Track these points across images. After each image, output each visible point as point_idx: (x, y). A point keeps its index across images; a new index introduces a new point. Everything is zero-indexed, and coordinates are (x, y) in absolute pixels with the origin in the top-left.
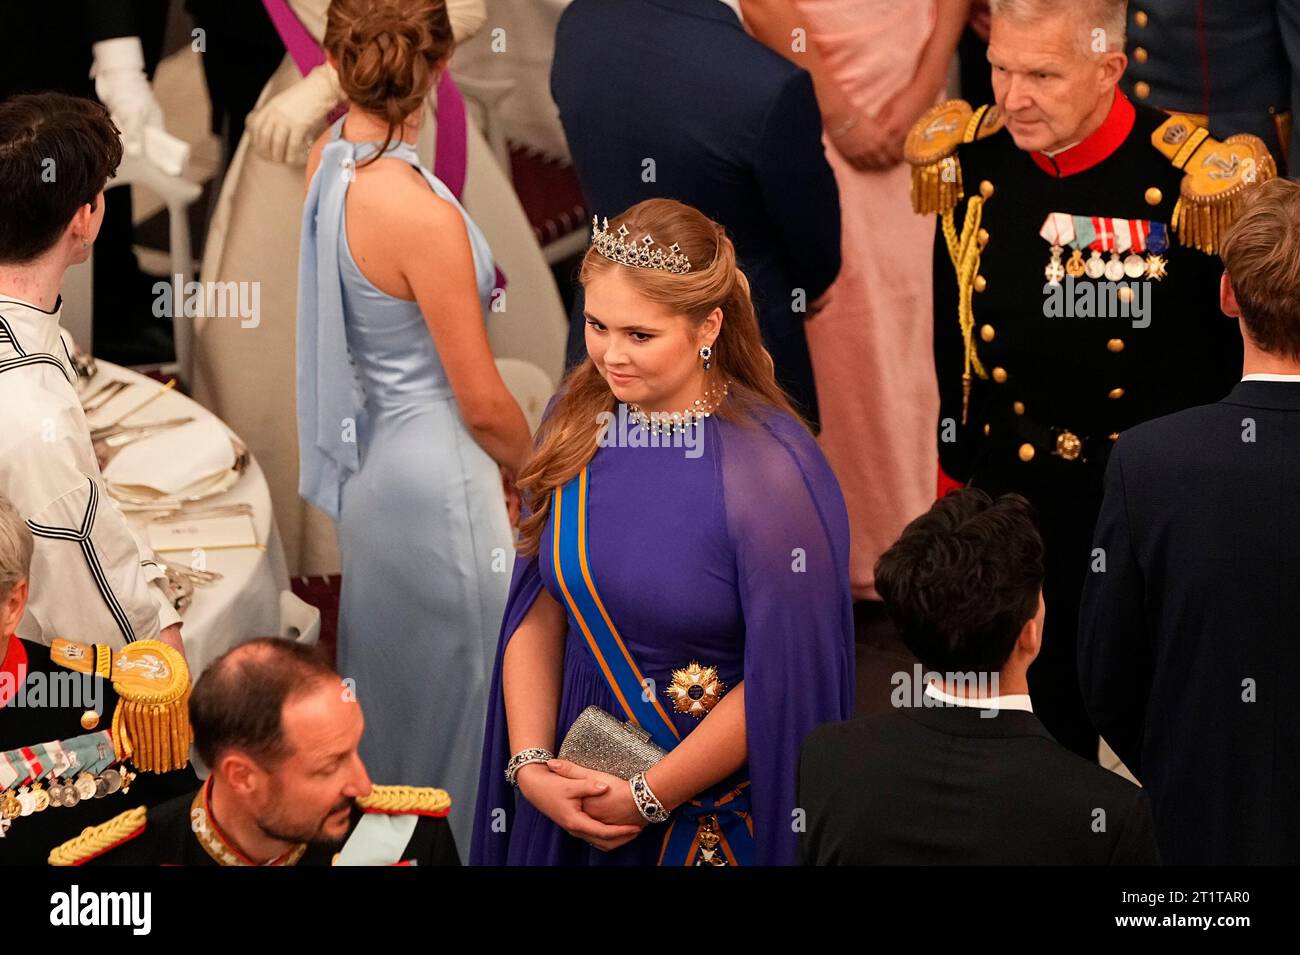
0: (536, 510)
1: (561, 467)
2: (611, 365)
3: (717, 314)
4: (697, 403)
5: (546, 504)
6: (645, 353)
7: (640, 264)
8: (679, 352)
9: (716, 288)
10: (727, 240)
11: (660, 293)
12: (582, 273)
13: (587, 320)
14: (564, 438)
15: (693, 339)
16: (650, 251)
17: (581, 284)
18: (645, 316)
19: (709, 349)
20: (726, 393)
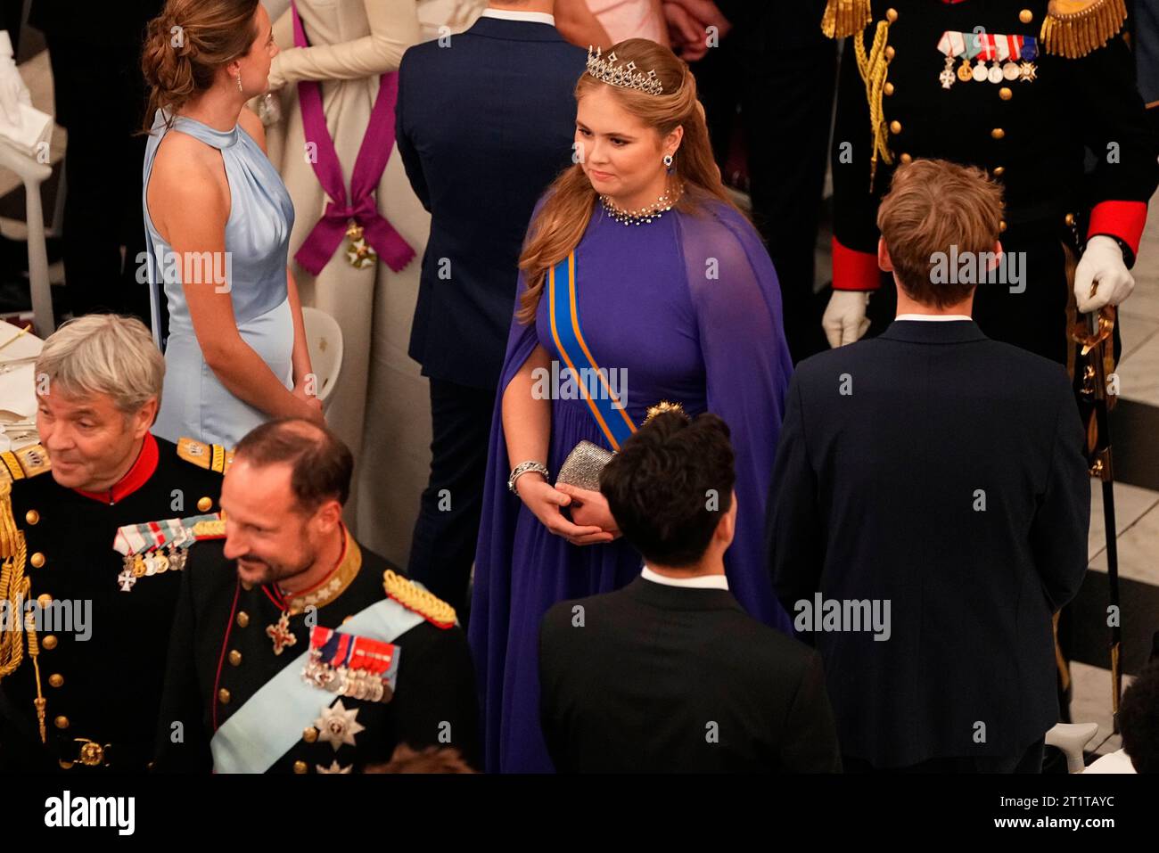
0: (534, 286)
1: (553, 252)
2: (595, 163)
3: (679, 130)
4: (661, 199)
5: (542, 280)
6: (621, 155)
7: (623, 84)
8: (648, 156)
9: (680, 110)
10: (690, 74)
11: (638, 108)
12: (577, 91)
13: (578, 127)
14: (554, 228)
15: (659, 148)
16: (633, 75)
17: (575, 98)
18: (624, 126)
19: (670, 157)
20: (682, 192)
